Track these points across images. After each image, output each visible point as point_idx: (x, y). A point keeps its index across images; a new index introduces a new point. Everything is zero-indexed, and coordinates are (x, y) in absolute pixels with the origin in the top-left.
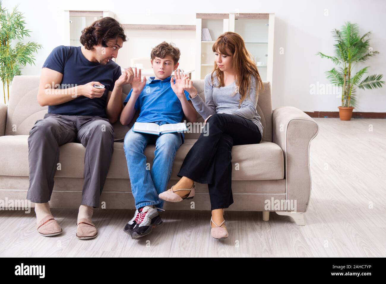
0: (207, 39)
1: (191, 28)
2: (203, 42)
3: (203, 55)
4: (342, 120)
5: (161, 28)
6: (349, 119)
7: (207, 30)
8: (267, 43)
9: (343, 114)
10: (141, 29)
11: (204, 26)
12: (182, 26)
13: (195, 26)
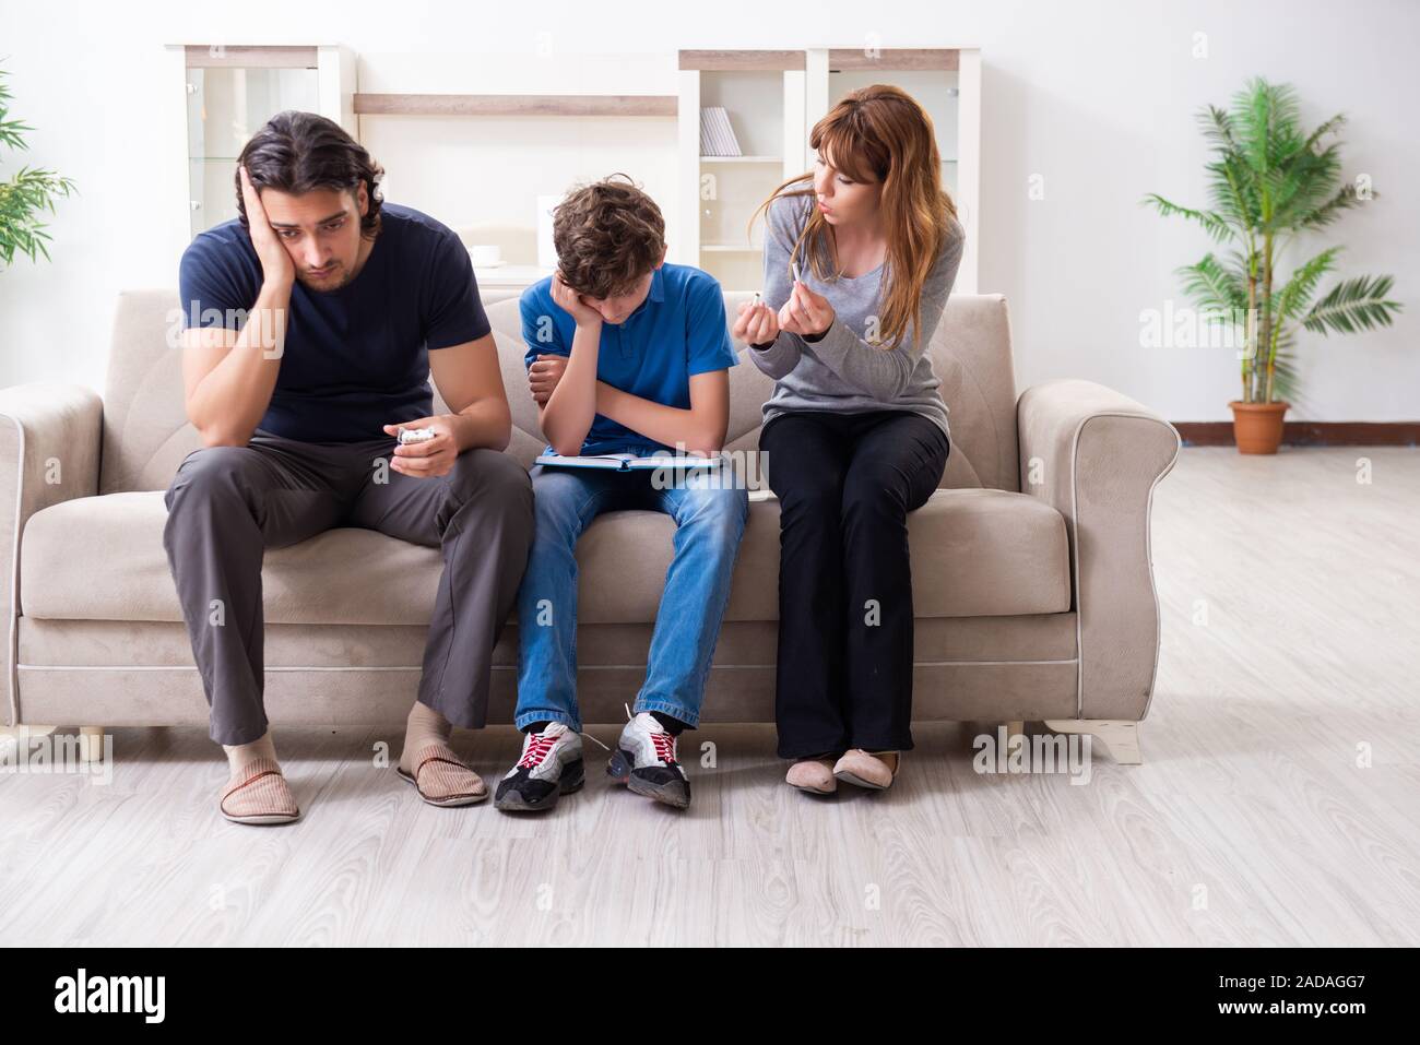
0: (721, 149)
1: (659, 108)
2: (706, 159)
3: (708, 212)
4: (1244, 452)
5: (542, 107)
6: (1270, 449)
7: (720, 115)
8: (955, 162)
9: (1248, 430)
10: (465, 113)
11: (708, 100)
12: (622, 98)
13: (677, 97)
